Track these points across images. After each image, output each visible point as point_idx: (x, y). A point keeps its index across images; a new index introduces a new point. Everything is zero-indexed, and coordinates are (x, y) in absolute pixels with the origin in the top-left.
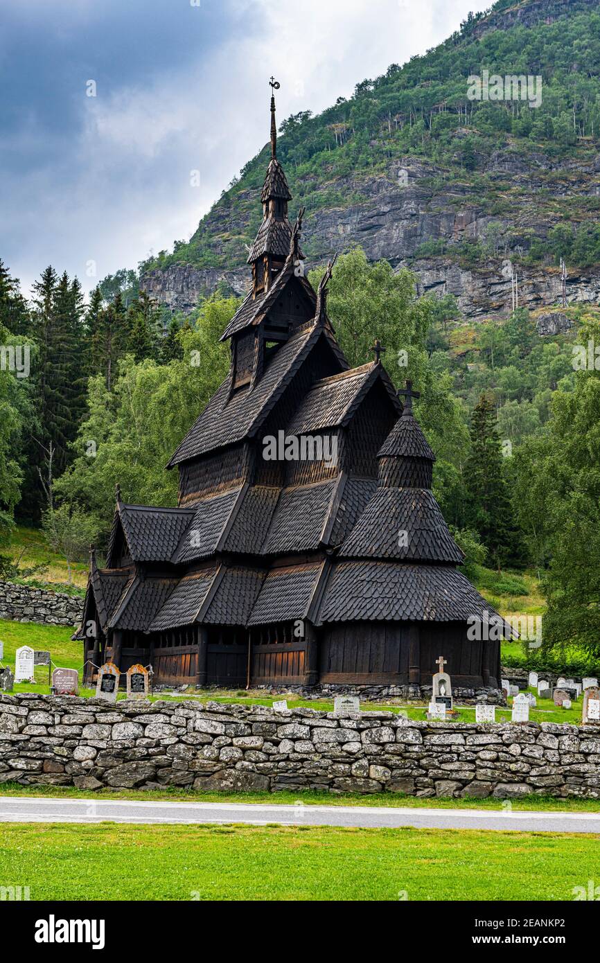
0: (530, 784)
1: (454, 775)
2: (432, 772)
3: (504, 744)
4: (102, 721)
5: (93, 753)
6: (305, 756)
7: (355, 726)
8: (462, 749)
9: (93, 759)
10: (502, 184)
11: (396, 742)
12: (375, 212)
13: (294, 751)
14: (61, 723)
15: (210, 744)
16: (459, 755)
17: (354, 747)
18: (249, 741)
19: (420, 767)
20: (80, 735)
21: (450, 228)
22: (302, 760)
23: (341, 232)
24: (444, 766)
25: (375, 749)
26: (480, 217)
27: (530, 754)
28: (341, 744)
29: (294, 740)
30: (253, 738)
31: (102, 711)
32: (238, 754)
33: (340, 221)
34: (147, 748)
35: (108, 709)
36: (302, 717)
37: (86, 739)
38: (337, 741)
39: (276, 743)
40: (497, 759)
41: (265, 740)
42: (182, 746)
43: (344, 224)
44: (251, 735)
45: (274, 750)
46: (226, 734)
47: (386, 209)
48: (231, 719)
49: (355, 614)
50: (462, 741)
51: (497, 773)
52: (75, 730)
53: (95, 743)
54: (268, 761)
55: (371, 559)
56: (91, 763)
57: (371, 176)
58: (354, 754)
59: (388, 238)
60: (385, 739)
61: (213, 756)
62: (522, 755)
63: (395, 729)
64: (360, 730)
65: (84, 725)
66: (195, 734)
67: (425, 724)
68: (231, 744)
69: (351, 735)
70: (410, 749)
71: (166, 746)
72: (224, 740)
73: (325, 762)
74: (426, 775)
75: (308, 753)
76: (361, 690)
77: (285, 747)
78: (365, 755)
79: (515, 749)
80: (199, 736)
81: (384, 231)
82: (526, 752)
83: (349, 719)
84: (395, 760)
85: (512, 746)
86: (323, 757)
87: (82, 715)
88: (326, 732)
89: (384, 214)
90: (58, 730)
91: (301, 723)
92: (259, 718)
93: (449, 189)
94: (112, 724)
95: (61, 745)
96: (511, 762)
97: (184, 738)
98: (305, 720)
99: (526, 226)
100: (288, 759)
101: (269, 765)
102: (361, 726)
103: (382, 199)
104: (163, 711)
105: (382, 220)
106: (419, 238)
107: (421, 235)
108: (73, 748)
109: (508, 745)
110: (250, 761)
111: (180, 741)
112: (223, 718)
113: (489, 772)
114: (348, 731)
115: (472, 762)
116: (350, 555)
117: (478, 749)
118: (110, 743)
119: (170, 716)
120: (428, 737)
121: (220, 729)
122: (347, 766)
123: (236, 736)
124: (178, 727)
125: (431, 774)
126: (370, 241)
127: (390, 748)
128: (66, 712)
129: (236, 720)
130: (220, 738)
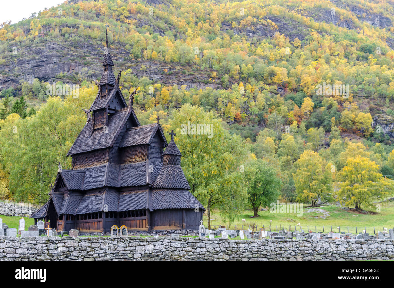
0: (267, 258)
1: (247, 256)
2: (241, 256)
3: (259, 246)
4: (142, 245)
5: (140, 256)
6: (205, 253)
7: (218, 242)
8: (248, 248)
9: (140, 258)
10: (88, 54)
11: (230, 247)
12: (41, 60)
13: (201, 251)
14: (128, 246)
15: (176, 250)
16: (247, 250)
17: (218, 249)
18: (187, 249)
19: (237, 254)
20: (135, 250)
21: (69, 68)
22: (204, 254)
23: (27, 67)
24: (244, 254)
25: (224, 249)
26: (80, 65)
27: (267, 249)
28: (214, 248)
29: (200, 248)
30: (189, 248)
31: (141, 241)
32: (185, 253)
33: (27, 62)
34: (157, 253)
35: (143, 241)
36: (202, 240)
37: (137, 251)
38: (213, 247)
39: (195, 249)
40: (258, 251)
41: (192, 248)
42: (168, 252)
43: (28, 64)
44: (188, 247)
45: (195, 251)
46: (180, 247)
47: (45, 60)
48: (182, 242)
49: (165, 207)
50: (248, 246)
51: (258, 255)
52: (134, 248)
53: (140, 252)
54: (194, 255)
55: (166, 188)
56: (140, 259)
57: (39, 47)
58: (218, 251)
59: (45, 70)
60: (227, 246)
61: (178, 254)
62: (264, 249)
63: (229, 243)
64: (219, 244)
65: (136, 246)
66: (171, 248)
67: (237, 241)
68: (182, 250)
69: (217, 245)
70: (234, 249)
71: (162, 252)
72: (181, 249)
73: (211, 254)
74: (239, 257)
75: (205, 252)
76: (168, 232)
77: (199, 250)
78: (222, 251)
79: (262, 247)
80: (173, 248)
81: (44, 68)
82: (265, 248)
83: (216, 240)
84: (230, 253)
85: (261, 247)
86: (210, 253)
87: (135, 243)
88: (210, 245)
89: (44, 61)
90: (128, 248)
91: (202, 242)
92: (190, 241)
93: (68, 54)
94: (145, 246)
95: (130, 254)
96: (262, 251)
97: (168, 249)
98: (204, 241)
99: (96, 70)
100: (200, 254)
101: (194, 256)
102: (220, 242)
103: (43, 56)
104: (160, 240)
105: (43, 63)
106: (57, 71)
107: (58, 70)
108: (133, 254)
109: (260, 246)
110: (189, 255)
111: (167, 250)
112: (179, 242)
113: (256, 255)
114: (216, 244)
115: (251, 252)
116: (158, 187)
117: (252, 248)
118: (145, 252)
119: (162, 242)
120: (238, 245)
121: (179, 245)
122: (217, 255)
123: (184, 247)
124: (165, 245)
125: (241, 257)
126: (39, 71)
127: (229, 249)
128: (130, 242)
129: (183, 242)
130: (179, 248)
